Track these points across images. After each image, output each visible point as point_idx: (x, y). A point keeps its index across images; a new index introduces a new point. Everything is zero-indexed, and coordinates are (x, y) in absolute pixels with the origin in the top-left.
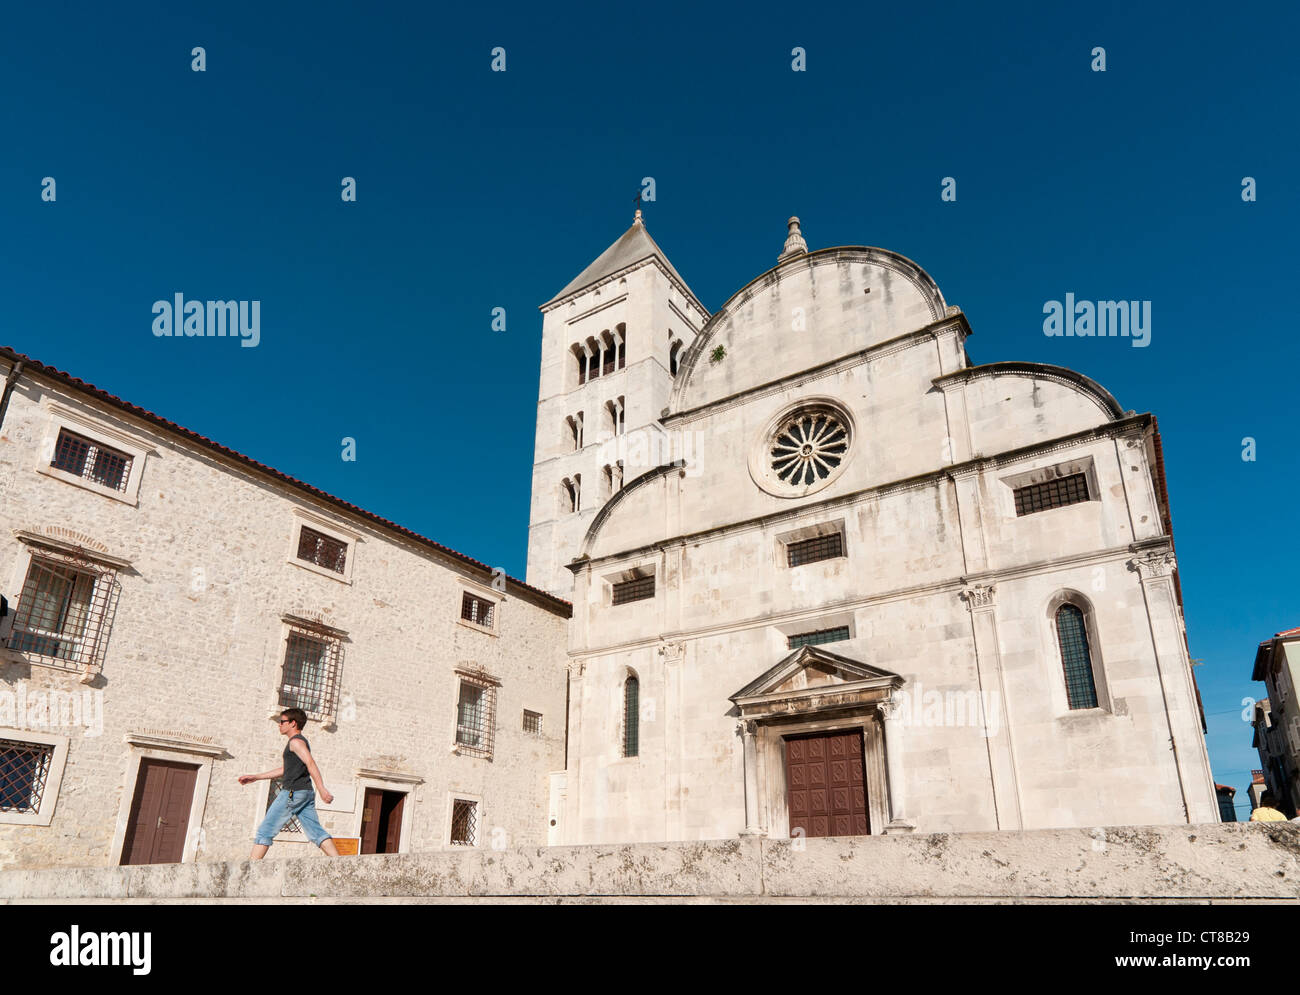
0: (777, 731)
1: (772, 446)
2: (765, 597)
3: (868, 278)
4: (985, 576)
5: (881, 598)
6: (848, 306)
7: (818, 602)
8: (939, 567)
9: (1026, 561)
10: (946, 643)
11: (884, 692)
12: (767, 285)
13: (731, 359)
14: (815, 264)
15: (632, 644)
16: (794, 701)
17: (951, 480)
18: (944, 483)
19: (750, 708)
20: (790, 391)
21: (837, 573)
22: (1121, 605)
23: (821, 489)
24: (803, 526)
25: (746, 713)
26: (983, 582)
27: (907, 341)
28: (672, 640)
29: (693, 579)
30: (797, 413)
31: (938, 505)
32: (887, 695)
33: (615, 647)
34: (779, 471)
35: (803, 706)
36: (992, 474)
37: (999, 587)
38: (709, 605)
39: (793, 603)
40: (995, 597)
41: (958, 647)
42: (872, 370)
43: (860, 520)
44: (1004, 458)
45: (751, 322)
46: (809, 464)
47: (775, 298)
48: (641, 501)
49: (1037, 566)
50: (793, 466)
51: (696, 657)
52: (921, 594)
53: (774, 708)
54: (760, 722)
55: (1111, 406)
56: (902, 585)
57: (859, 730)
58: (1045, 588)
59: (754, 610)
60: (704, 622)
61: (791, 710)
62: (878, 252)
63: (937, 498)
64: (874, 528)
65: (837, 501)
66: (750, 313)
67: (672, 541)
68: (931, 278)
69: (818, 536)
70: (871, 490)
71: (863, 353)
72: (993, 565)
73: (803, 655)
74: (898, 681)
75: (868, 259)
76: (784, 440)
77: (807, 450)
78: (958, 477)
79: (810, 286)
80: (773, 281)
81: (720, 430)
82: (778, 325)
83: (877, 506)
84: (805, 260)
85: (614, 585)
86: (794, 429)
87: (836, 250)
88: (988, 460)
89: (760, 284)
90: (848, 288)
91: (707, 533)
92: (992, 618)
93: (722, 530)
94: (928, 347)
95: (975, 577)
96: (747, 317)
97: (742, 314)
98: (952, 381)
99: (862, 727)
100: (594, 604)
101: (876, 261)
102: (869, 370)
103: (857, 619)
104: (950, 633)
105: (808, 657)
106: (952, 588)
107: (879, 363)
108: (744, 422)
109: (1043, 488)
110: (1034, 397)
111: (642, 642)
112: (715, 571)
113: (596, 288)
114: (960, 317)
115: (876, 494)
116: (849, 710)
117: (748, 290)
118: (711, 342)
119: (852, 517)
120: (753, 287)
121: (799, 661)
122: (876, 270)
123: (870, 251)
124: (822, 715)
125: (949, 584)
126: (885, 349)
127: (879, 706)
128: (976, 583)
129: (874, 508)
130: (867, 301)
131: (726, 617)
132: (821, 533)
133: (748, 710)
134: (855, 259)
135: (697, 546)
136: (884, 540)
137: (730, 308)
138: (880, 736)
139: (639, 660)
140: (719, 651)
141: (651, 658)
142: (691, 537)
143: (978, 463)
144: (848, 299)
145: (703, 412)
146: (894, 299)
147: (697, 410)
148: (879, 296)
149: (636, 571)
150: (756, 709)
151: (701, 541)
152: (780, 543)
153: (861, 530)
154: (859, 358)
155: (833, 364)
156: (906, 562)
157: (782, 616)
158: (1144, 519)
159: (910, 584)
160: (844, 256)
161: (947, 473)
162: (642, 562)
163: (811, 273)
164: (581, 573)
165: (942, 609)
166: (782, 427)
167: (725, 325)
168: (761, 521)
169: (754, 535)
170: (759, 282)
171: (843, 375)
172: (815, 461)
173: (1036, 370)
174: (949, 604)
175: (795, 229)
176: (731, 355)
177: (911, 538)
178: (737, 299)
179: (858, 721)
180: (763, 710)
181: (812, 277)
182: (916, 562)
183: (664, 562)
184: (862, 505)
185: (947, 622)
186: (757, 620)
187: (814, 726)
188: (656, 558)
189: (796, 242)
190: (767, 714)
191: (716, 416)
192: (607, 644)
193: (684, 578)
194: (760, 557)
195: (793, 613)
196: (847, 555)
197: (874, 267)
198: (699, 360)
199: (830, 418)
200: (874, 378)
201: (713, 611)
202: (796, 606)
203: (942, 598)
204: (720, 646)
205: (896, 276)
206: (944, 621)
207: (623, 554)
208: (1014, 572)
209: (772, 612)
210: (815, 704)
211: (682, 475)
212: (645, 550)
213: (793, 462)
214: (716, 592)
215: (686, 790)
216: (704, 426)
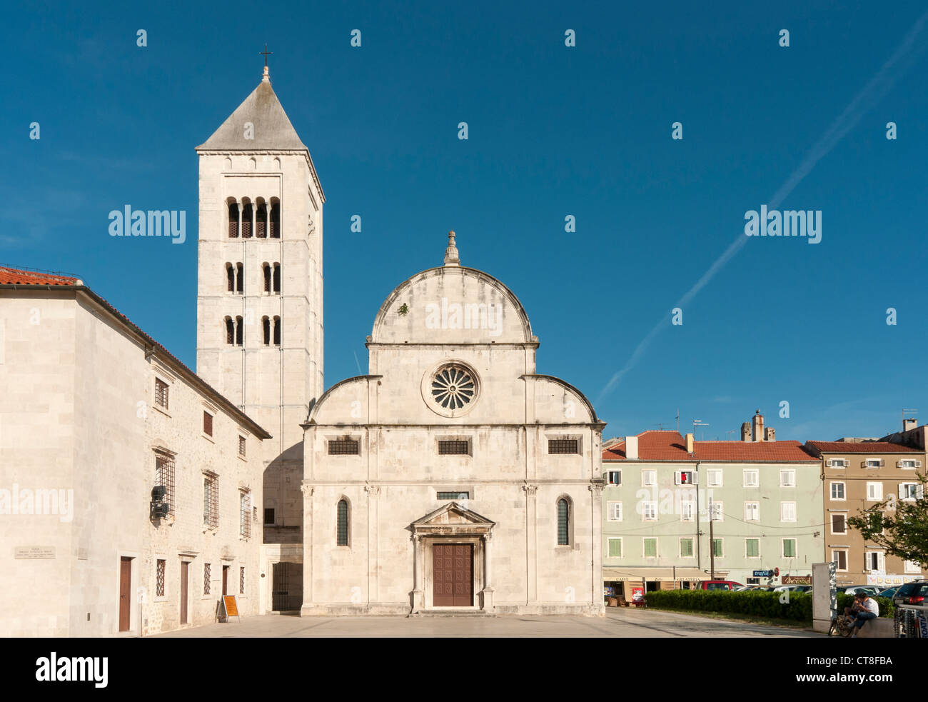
0: (433, 541)
1: (433, 380)
2: (428, 469)
3: (494, 297)
4: (535, 481)
5: (488, 482)
7: (456, 478)
8: (515, 472)
9: (551, 478)
10: (514, 509)
11: (487, 530)
12: (436, 275)
13: (412, 316)
14: (466, 274)
15: (347, 482)
16: (442, 528)
17: (525, 429)
18: (521, 430)
19: (420, 529)
20: (446, 351)
21: (467, 464)
22: (583, 504)
23: (461, 415)
24: (450, 434)
25: (417, 531)
26: (533, 483)
27: (511, 346)
28: (373, 484)
29: (386, 450)
30: (448, 366)
31: (517, 441)
33: (335, 482)
34: (436, 396)
35: (448, 532)
36: (542, 431)
37: (540, 487)
38: (396, 467)
40: (537, 491)
41: (520, 512)
43: (480, 439)
44: (549, 426)
45: (425, 296)
46: (449, 396)
47: (440, 285)
48: (351, 392)
49: (555, 481)
50: (444, 396)
51: (387, 496)
52: (506, 484)
53: (433, 530)
54: (424, 536)
55: (593, 414)
56: (497, 478)
57: (472, 545)
58: (557, 491)
59: (422, 476)
60: (392, 477)
61: (442, 533)
62: (501, 284)
63: (517, 437)
64: (487, 445)
65: (470, 426)
66: (425, 289)
67: (375, 425)
68: (526, 314)
69: (456, 440)
70: (487, 425)
71: (488, 344)
72: (538, 477)
73: (450, 506)
74: (493, 525)
75: (495, 286)
76: (439, 377)
77: (453, 389)
78: (528, 429)
79: (462, 287)
80: (440, 274)
81: (404, 361)
83: (489, 433)
84: (461, 269)
85: (329, 441)
86: (446, 372)
87: (479, 272)
88: (541, 425)
89: (432, 273)
90: (482, 299)
91: (396, 426)
92: (535, 501)
93: (405, 426)
94: (520, 352)
95: (530, 481)
96: (423, 292)
97: (419, 288)
98: (531, 377)
99: (473, 543)
100: (318, 451)
101: (500, 289)
102: (491, 354)
103: (475, 490)
104: (517, 505)
105: (452, 507)
106: (520, 484)
107: (497, 352)
108: (419, 361)
109: (560, 442)
110: (564, 398)
111: (353, 482)
112: (399, 449)
114: (538, 344)
115: (489, 427)
116: (469, 536)
117: (425, 273)
118: (398, 298)
119: (476, 436)
120: (428, 272)
121: (447, 509)
122: (499, 294)
123: (497, 282)
124: (457, 536)
125: (519, 482)
126: (500, 346)
127: (485, 536)
128: (531, 484)
129: (487, 434)
131: (404, 476)
132: (458, 439)
134: (488, 282)
135: (388, 431)
136: (491, 452)
137: (413, 281)
138: (482, 549)
139: (351, 493)
140: (401, 495)
141: (359, 493)
142: (386, 426)
143: (537, 425)
145: (394, 346)
146: (507, 316)
147: (390, 345)
149: (348, 438)
150: (423, 530)
151: (391, 429)
152: (436, 440)
153: (480, 444)
154: (486, 347)
155: (473, 345)
156: (500, 466)
157: (438, 482)
158: (597, 469)
159: (501, 479)
160: (482, 277)
161: (524, 427)
162: (354, 434)
163: (463, 279)
164: (309, 431)
165: (514, 493)
166: (440, 371)
167: (410, 289)
168: (428, 427)
169: (424, 432)
170: (432, 271)
171: (477, 352)
172: (456, 396)
173: (567, 386)
174: (518, 491)
175: (453, 241)
176: (412, 313)
177: (504, 455)
178: (417, 276)
179: (472, 540)
180: (427, 531)
181: (463, 282)
182: (505, 467)
183: (368, 436)
184: (482, 431)
186: (424, 482)
187: (450, 541)
188: (362, 432)
189: (454, 253)
190: (429, 533)
191: (401, 351)
192: (329, 479)
193: (380, 448)
194: (426, 447)
195: (443, 481)
196: (472, 455)
197: (497, 291)
198: (391, 308)
199: (466, 373)
200: (492, 360)
201: (398, 472)
202: (445, 477)
203: (515, 488)
204: (402, 492)
205: (508, 302)
206: (515, 499)
207: (340, 426)
208: (546, 482)
209: (431, 478)
210: (454, 532)
211: (379, 383)
212: (355, 426)
213: (444, 393)
214: (399, 461)
215: (381, 567)
216: (394, 356)
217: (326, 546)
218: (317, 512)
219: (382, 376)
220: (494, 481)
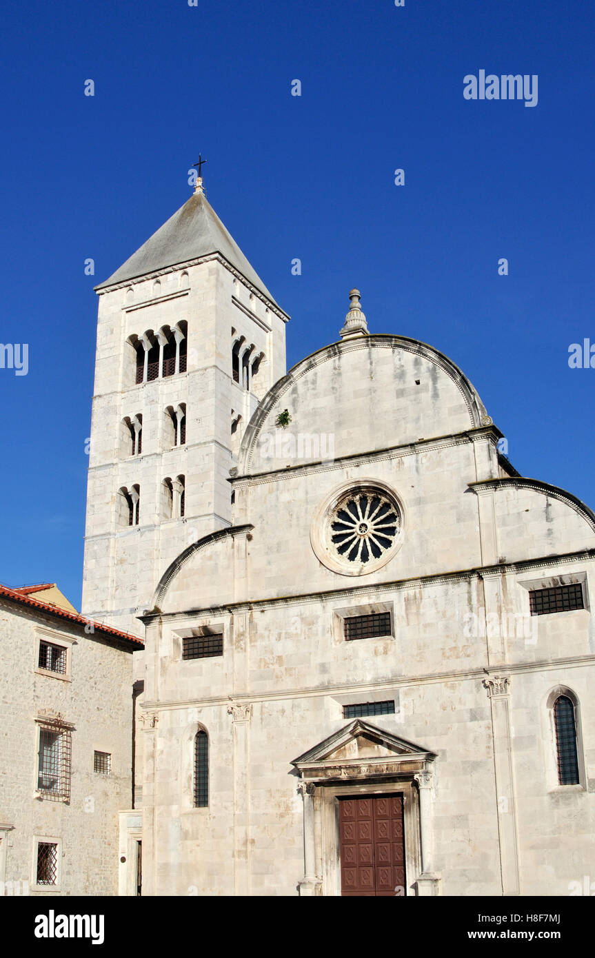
0: (333, 792)
1: (332, 520)
2: (324, 668)
3: (418, 370)
4: (502, 669)
5: (421, 680)
6: (401, 393)
7: (369, 678)
8: (468, 656)
9: (533, 659)
10: (470, 724)
11: (420, 765)
12: (329, 357)
13: (296, 426)
14: (373, 345)
15: (202, 701)
16: (346, 768)
17: (481, 578)
18: (475, 580)
19: (309, 771)
20: (348, 469)
21: (386, 653)
23: (375, 570)
24: (358, 605)
25: (305, 776)
26: (499, 674)
27: (448, 441)
28: (240, 701)
29: (259, 643)
30: (355, 491)
31: (470, 600)
32: (422, 768)
33: (186, 703)
34: (338, 545)
35: (354, 773)
36: (512, 576)
37: (512, 679)
38: (274, 669)
39: (348, 676)
40: (509, 687)
41: (478, 727)
42: (420, 462)
43: (406, 605)
44: (522, 565)
45: (315, 392)
46: (365, 541)
47: (336, 372)
48: (210, 558)
49: (541, 664)
50: (351, 542)
51: (262, 719)
52: (453, 679)
53: (329, 772)
54: (317, 784)
56: (438, 670)
57: (400, 795)
58: (548, 683)
59: (314, 681)
60: (269, 686)
61: (344, 776)
62: (427, 347)
63: (469, 592)
64: (418, 613)
65: (387, 585)
66: (314, 382)
67: (240, 605)
68: (471, 385)
69: (370, 613)
70: (416, 579)
71: (412, 445)
72: (509, 660)
73: (355, 727)
74: (431, 756)
75: (419, 352)
76: (342, 514)
77: (363, 529)
78: (485, 576)
79: (369, 366)
80: (335, 354)
81: (285, 497)
82: (338, 400)
83: (420, 592)
84: (365, 339)
85: (183, 639)
86: (352, 505)
87: (392, 337)
88: (509, 565)
89: (323, 355)
90: (401, 375)
91: (272, 601)
92: (506, 705)
93: (285, 599)
94: (465, 448)
95: (495, 669)
96: (311, 386)
97: (306, 382)
98: (484, 486)
99: (402, 793)
100: (165, 657)
101: (426, 356)
102: (417, 461)
103: (401, 696)
104: (475, 716)
105: (360, 729)
106: (477, 676)
107: (426, 455)
108: (307, 492)
109: (551, 592)
110: (547, 512)
111: (212, 701)
112: (279, 638)
113: (157, 277)
114: (493, 428)
115: (419, 582)
116: (391, 779)
117: (312, 359)
118: (276, 404)
119: (400, 601)
120: (316, 356)
121: (352, 732)
122: (426, 364)
123: (420, 344)
124: (369, 780)
125: (475, 673)
126: (431, 444)
127: (416, 777)
128: (496, 674)
129: (418, 595)
130: (417, 392)
131: (288, 684)
132: (373, 612)
133: (308, 773)
134: (408, 348)
135: (263, 611)
136: (426, 626)
137: (295, 374)
138: (416, 801)
139: (209, 717)
140: (282, 716)
141: (220, 717)
142: (257, 603)
143: (501, 566)
144: (401, 386)
145: (269, 477)
146: (440, 395)
147: (264, 475)
148: (427, 390)
149: (205, 628)
150: (314, 773)
151: (267, 607)
152: (338, 617)
153: (407, 615)
154: (408, 450)
155: (386, 450)
156: (443, 649)
157: (338, 688)
159: (444, 670)
160: (397, 343)
161: (478, 572)
162: (213, 622)
163: (370, 353)
164: (152, 625)
165: (468, 694)
166: (341, 502)
167: (290, 388)
168: (320, 595)
169: (315, 606)
170: (322, 353)
171: (395, 461)
172: (370, 539)
173: (549, 489)
174: (474, 690)
175: (356, 303)
176: (295, 422)
177: (447, 627)
178: (301, 366)
179: (399, 787)
180: (320, 774)
181: (370, 357)
182: (451, 649)
183: (232, 623)
184: (408, 591)
185: (473, 707)
186: (316, 689)
187: (363, 790)
188: (224, 618)
189: (357, 319)
190: (324, 777)
191: (281, 483)
192: (178, 698)
193: (251, 641)
194: (320, 629)
195: (348, 686)
196: (394, 637)
197: (424, 360)
198: (266, 421)
199: (384, 500)
200: (421, 471)
201: (277, 677)
202: (350, 678)
203: (468, 684)
204: (283, 711)
205: (442, 373)
206: (470, 705)
207: (194, 612)
208: (524, 667)
209: (329, 683)
210: (364, 772)
211: (249, 538)
212: (214, 610)
213: (350, 538)
214: (280, 658)
215: (253, 841)
216: (271, 492)
217: (174, 808)
218: (162, 752)
219: (250, 526)
220: (431, 677)
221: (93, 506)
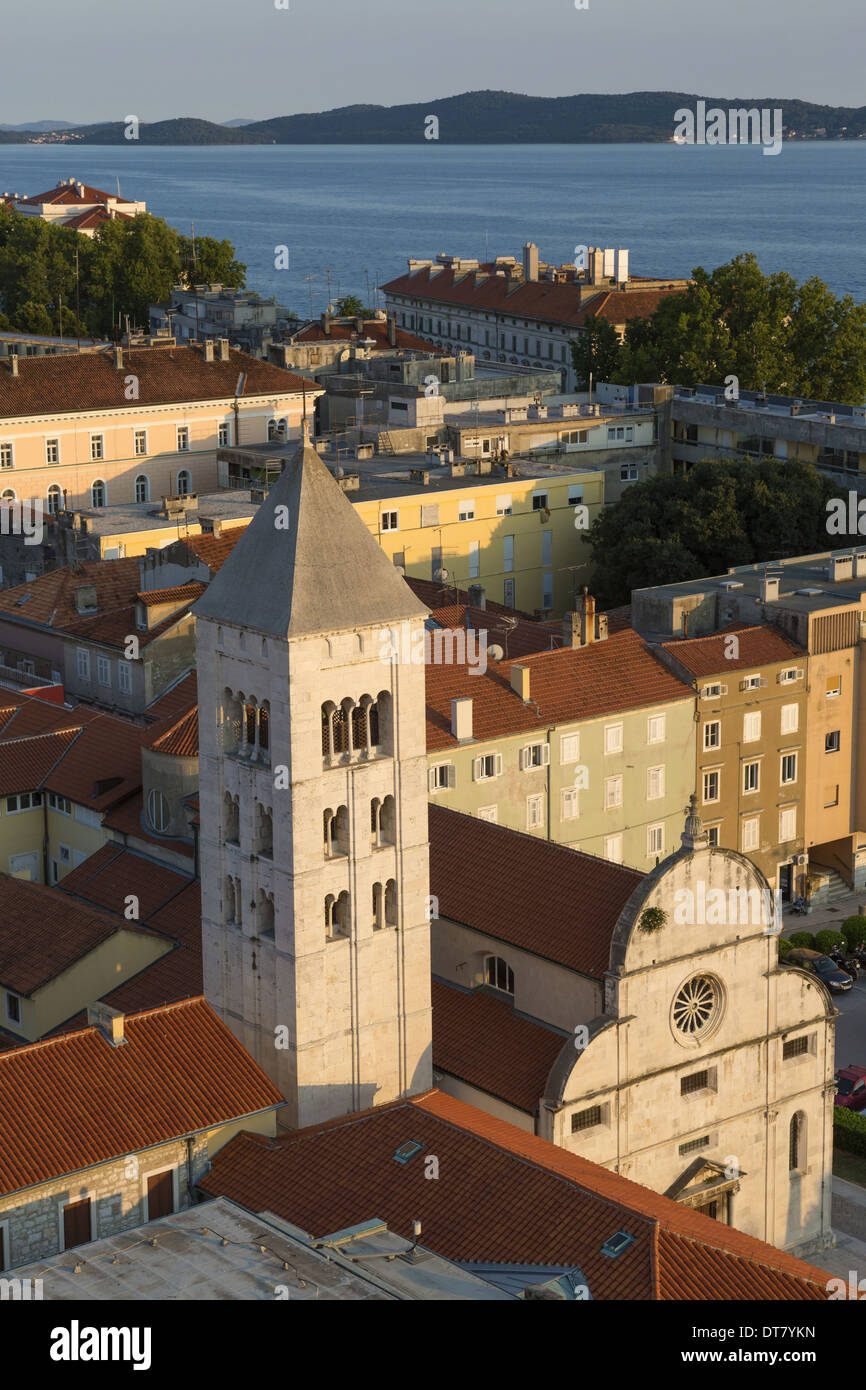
2: (675, 1123)
3: (739, 877)
4: (774, 1104)
5: (731, 1120)
8: (756, 1098)
10: (755, 1145)
11: (736, 1184)
12: (685, 865)
14: (714, 856)
17: (766, 1042)
18: (763, 1044)
20: (696, 962)
21: (712, 1104)
22: (816, 1117)
26: (773, 1108)
27: (755, 939)
29: (636, 1112)
30: (692, 980)
31: (759, 1058)
34: (677, 1021)
35: (700, 1198)
36: (782, 1037)
37: (778, 1110)
38: (645, 1131)
40: (775, 1116)
41: (761, 1147)
43: (725, 1068)
44: (788, 1030)
45: (671, 893)
47: (686, 874)
48: (601, 1046)
49: (792, 1097)
50: (684, 1018)
51: (636, 1170)
52: (748, 1116)
55: (829, 1004)
56: (740, 1111)
57: (713, 1203)
58: (790, 1110)
59: (670, 1134)
60: (641, 1144)
61: (694, 1201)
63: (759, 1053)
64: (731, 1072)
65: (717, 1054)
67: (625, 1084)
70: (733, 1047)
71: (734, 943)
72: (776, 1098)
74: (742, 1175)
75: (741, 862)
76: (681, 995)
77: (693, 1006)
78: (769, 1040)
79: (708, 870)
80: (689, 859)
81: (652, 987)
83: (734, 1056)
84: (709, 850)
86: (687, 987)
87: (728, 848)
90: (728, 882)
91: (645, 1078)
92: (774, 1129)
94: (763, 945)
95: (771, 1105)
96: (671, 885)
97: (667, 884)
98: (773, 973)
99: (716, 1201)
101: (747, 864)
102: (735, 954)
103: (720, 1134)
104: (756, 1139)
108: (666, 985)
109: (794, 1045)
110: (801, 991)
116: (715, 1194)
119: (721, 1066)
122: (744, 872)
125: (760, 1109)
126: (745, 942)
127: (732, 1192)
129: (731, 1059)
132: (699, 1072)
135: (637, 1086)
136: (735, 1081)
138: (727, 1206)
142: (636, 1080)
143: (778, 1033)
145: (642, 972)
147: (640, 970)
151: (641, 1082)
153: (725, 1075)
154: (731, 946)
156: (744, 1095)
158: (829, 1070)
159: (744, 1110)
160: (730, 855)
161: (766, 1039)
162: (604, 1100)
163: (710, 863)
165: (755, 1125)
167: (655, 890)
169: (671, 1076)
171: (723, 954)
172: (696, 1014)
174: (760, 1121)
177: (746, 1080)
179: (716, 1197)
182: (747, 1096)
183: (616, 1097)
184: (727, 1056)
191: (650, 975)
193: (629, 1112)
194: (673, 1094)
196: (716, 1090)
197: (743, 869)
199: (707, 982)
200: (737, 960)
201: (647, 1134)
202: (687, 1128)
203: (757, 1117)
204: (650, 1161)
205: (753, 881)
206: (755, 1132)
208: (784, 1100)
211: (629, 1027)
212: (607, 1091)
213: (684, 1014)
214: (648, 1121)
216: (642, 985)
219: (631, 1017)
220: (737, 1116)
221: (302, 921)
